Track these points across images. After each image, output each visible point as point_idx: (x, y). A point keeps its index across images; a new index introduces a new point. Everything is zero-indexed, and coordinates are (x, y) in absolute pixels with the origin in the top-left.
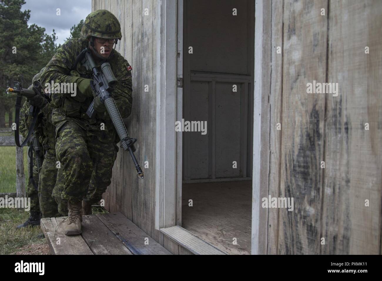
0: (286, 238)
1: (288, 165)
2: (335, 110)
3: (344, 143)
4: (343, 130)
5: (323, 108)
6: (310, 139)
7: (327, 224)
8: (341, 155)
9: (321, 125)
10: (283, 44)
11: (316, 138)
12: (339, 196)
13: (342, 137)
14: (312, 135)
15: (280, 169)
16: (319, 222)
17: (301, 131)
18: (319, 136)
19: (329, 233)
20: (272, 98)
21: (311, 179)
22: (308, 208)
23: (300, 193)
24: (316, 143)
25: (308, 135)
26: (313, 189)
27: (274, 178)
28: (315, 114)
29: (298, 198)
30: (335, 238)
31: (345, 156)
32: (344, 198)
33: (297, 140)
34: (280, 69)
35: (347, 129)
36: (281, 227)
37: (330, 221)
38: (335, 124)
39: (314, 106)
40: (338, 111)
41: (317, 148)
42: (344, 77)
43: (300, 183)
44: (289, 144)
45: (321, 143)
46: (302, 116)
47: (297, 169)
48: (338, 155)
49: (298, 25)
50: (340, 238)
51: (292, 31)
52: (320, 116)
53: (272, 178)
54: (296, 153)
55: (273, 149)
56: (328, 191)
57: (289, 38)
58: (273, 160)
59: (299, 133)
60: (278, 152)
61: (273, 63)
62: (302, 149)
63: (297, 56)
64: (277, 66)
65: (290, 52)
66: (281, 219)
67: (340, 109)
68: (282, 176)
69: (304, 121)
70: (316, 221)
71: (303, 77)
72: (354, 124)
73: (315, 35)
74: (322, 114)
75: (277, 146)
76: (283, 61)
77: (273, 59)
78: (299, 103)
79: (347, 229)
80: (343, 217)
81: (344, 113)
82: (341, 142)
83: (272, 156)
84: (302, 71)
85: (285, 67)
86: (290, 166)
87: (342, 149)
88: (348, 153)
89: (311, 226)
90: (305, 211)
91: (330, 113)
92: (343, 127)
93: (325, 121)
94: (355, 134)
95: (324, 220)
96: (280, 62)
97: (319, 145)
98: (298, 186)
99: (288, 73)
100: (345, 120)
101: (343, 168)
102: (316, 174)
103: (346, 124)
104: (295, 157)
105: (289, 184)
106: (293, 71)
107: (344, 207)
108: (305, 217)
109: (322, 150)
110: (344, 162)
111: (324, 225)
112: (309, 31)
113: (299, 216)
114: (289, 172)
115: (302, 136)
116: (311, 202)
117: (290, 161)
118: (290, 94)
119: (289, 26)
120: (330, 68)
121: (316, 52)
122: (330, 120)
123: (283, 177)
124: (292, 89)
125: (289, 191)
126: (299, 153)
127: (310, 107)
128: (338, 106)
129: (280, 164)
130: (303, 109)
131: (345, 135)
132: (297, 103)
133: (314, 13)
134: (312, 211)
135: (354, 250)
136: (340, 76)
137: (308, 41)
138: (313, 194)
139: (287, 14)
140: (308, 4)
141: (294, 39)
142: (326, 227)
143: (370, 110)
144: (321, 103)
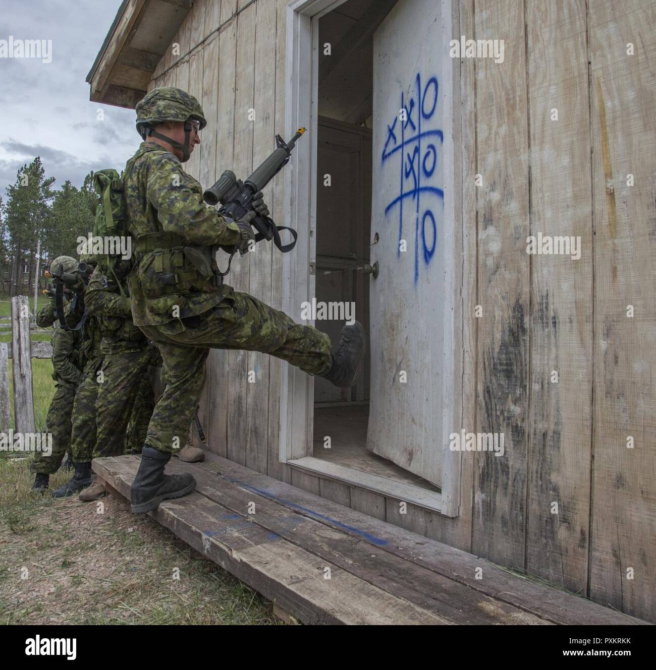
1: (487, 364)
2: (541, 304)
3: (552, 336)
4: (551, 324)
5: (528, 303)
6: (513, 334)
7: (535, 422)
8: (550, 349)
9: (526, 319)
10: (477, 233)
11: (520, 333)
12: (548, 392)
13: (549, 332)
14: (515, 330)
15: (476, 368)
16: (526, 422)
17: (503, 327)
18: (524, 331)
19: (538, 431)
20: (464, 291)
21: (516, 377)
22: (512, 407)
23: (503, 393)
24: (521, 338)
25: (511, 331)
26: (518, 387)
27: (469, 380)
28: (518, 309)
29: (500, 399)
30: (545, 435)
31: (554, 349)
32: (553, 393)
33: (498, 336)
34: (474, 259)
35: (554, 323)
37: (539, 418)
38: (542, 318)
39: (518, 301)
40: (544, 305)
41: (522, 343)
42: (549, 272)
43: (502, 382)
44: (488, 341)
45: (527, 338)
46: (503, 310)
47: (499, 367)
48: (546, 349)
49: (496, 215)
50: (550, 433)
51: (489, 221)
52: (525, 311)
53: (466, 379)
54: (497, 350)
55: (467, 346)
56: (536, 387)
57: (485, 228)
58: (467, 359)
59: (500, 328)
60: (473, 350)
61: (465, 253)
62: (504, 345)
63: (495, 247)
64: (470, 256)
65: (486, 243)
66: (478, 423)
67: (547, 303)
68: (479, 376)
69: (506, 316)
70: (523, 420)
71: (503, 269)
72: (563, 317)
73: (516, 228)
74: (526, 309)
75: (473, 343)
76: (477, 251)
77: (465, 249)
78: (499, 297)
79: (557, 424)
80: (553, 412)
81: (551, 307)
82: (549, 336)
83: (466, 355)
84: (502, 263)
85: (481, 258)
86: (490, 364)
87: (550, 343)
88: (557, 347)
89: (517, 426)
90: (509, 411)
91: (536, 307)
92: (551, 321)
93: (530, 315)
94: (563, 328)
95: (532, 418)
96: (474, 253)
97: (524, 340)
98: (500, 385)
99: (485, 265)
100: (552, 314)
102: (522, 370)
103: (554, 318)
104: (496, 355)
105: (489, 384)
106: (490, 262)
107: (553, 401)
108: (509, 418)
109: (528, 345)
110: (553, 356)
111: (533, 423)
112: (509, 223)
113: (501, 418)
114: (488, 371)
115: (503, 332)
116: (516, 401)
117: (489, 359)
118: (487, 287)
119: (485, 215)
120: (534, 263)
121: (517, 245)
122: (536, 314)
123: (481, 377)
124: (490, 281)
125: (488, 392)
126: (501, 349)
127: (513, 301)
128: (545, 301)
129: (477, 363)
130: (504, 303)
131: (553, 329)
132: (496, 296)
133: (514, 206)
134: (516, 410)
135: (566, 443)
136: (545, 271)
137: (509, 234)
138: (518, 392)
139: (481, 203)
140: (507, 195)
141: (491, 230)
142: (535, 425)
143: (578, 305)
144: (525, 298)
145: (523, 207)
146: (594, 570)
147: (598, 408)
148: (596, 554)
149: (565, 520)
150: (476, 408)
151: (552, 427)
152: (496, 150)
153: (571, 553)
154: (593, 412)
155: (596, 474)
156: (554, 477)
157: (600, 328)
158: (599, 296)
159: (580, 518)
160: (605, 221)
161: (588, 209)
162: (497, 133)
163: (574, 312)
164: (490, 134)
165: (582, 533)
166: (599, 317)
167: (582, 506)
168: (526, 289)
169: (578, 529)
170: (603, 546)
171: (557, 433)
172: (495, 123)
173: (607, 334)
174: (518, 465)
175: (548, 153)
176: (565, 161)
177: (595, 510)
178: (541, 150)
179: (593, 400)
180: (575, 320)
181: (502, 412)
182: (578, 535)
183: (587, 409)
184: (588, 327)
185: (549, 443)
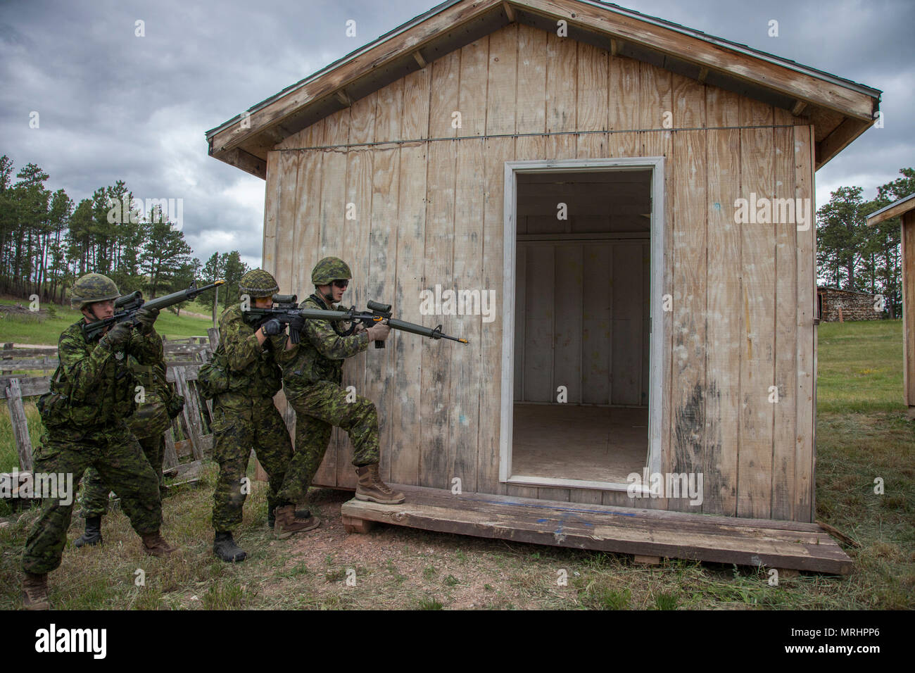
0: (677, 454)
1: (678, 414)
2: (711, 386)
3: (717, 401)
4: (717, 396)
5: (704, 385)
6: (695, 400)
7: (708, 441)
8: (716, 407)
9: (703, 393)
10: (672, 347)
11: (699, 399)
12: (715, 427)
13: (715, 399)
14: (696, 398)
15: (671, 417)
16: (702, 442)
17: (688, 396)
18: (701, 398)
19: (709, 445)
21: (696, 420)
22: (694, 435)
23: (688, 428)
24: (699, 402)
25: (694, 398)
26: (697, 425)
27: (666, 422)
28: (698, 388)
29: (686, 431)
30: (713, 447)
31: (718, 408)
32: (717, 427)
33: (685, 400)
34: (670, 361)
35: (719, 395)
36: (673, 449)
37: (710, 439)
38: (711, 393)
39: (697, 384)
40: (713, 387)
43: (687, 423)
44: (679, 403)
45: (703, 402)
46: (689, 388)
47: (685, 416)
48: (714, 408)
49: (685, 340)
50: (716, 446)
51: (680, 342)
52: (702, 389)
54: (684, 407)
55: (665, 405)
56: (708, 425)
57: (678, 345)
60: (669, 407)
62: (689, 405)
63: (684, 356)
65: (678, 353)
66: (672, 444)
69: (690, 391)
70: (700, 441)
71: (689, 367)
72: (723, 392)
73: (697, 348)
75: (669, 404)
78: (687, 381)
79: (720, 441)
80: (717, 436)
81: (717, 388)
82: (715, 401)
84: (689, 364)
85: (675, 361)
86: (680, 415)
87: (716, 404)
88: (720, 406)
89: (696, 444)
90: (692, 437)
91: (709, 387)
92: (717, 394)
93: (705, 391)
94: (723, 398)
95: (706, 440)
97: (701, 403)
98: (686, 425)
99: (677, 365)
100: (717, 391)
101: (717, 414)
102: (700, 417)
103: (719, 393)
104: (684, 410)
105: (679, 424)
106: (681, 363)
107: (718, 432)
108: (691, 441)
109: (703, 405)
110: (718, 410)
112: (693, 345)
113: (687, 441)
114: (678, 418)
115: (689, 398)
116: (696, 432)
117: (679, 412)
118: (679, 376)
119: (677, 339)
121: (698, 357)
122: (708, 390)
123: (674, 421)
124: (680, 373)
125: (679, 428)
126: (687, 407)
127: (695, 384)
128: (713, 384)
129: (671, 414)
130: (689, 385)
131: (718, 398)
132: (684, 380)
133: (697, 337)
134: (697, 436)
135: (724, 450)
136: (714, 371)
137: (693, 350)
138: (697, 428)
139: (676, 332)
140: (692, 331)
141: (682, 347)
142: (707, 443)
143: (731, 387)
144: (702, 383)
145: (702, 338)
146: (739, 504)
147: (741, 433)
148: (739, 497)
149: (724, 485)
150: (670, 438)
151: (717, 443)
152: (686, 307)
153: (727, 499)
154: (738, 435)
155: (740, 462)
156: (718, 466)
157: (743, 398)
158: (742, 384)
159: (732, 482)
160: (747, 352)
161: (738, 345)
162: (687, 298)
163: (729, 391)
164: (682, 298)
165: (733, 489)
166: (743, 393)
167: (733, 478)
168: (703, 378)
169: (731, 488)
170: (743, 494)
171: (719, 446)
172: (686, 292)
173: (746, 401)
174: (697, 463)
175: (717, 316)
176: (726, 320)
177: (740, 478)
178: (713, 313)
179: (739, 429)
180: (729, 394)
181: (687, 438)
182: (731, 491)
183: (736, 434)
184: (737, 398)
185: (715, 450)
